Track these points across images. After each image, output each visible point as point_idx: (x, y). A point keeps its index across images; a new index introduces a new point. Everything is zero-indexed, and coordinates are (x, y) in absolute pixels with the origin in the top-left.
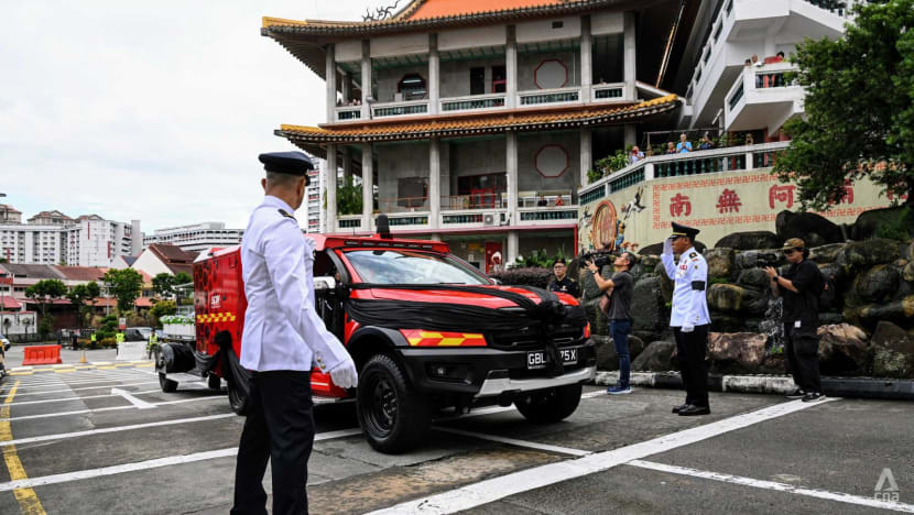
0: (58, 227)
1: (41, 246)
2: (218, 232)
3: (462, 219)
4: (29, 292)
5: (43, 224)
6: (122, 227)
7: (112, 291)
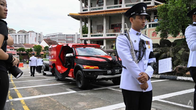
0: (24, 34)
1: (20, 39)
2: (61, 35)
3: (111, 35)
4: (17, 50)
5: (21, 33)
6: (38, 34)
7: (35, 50)
